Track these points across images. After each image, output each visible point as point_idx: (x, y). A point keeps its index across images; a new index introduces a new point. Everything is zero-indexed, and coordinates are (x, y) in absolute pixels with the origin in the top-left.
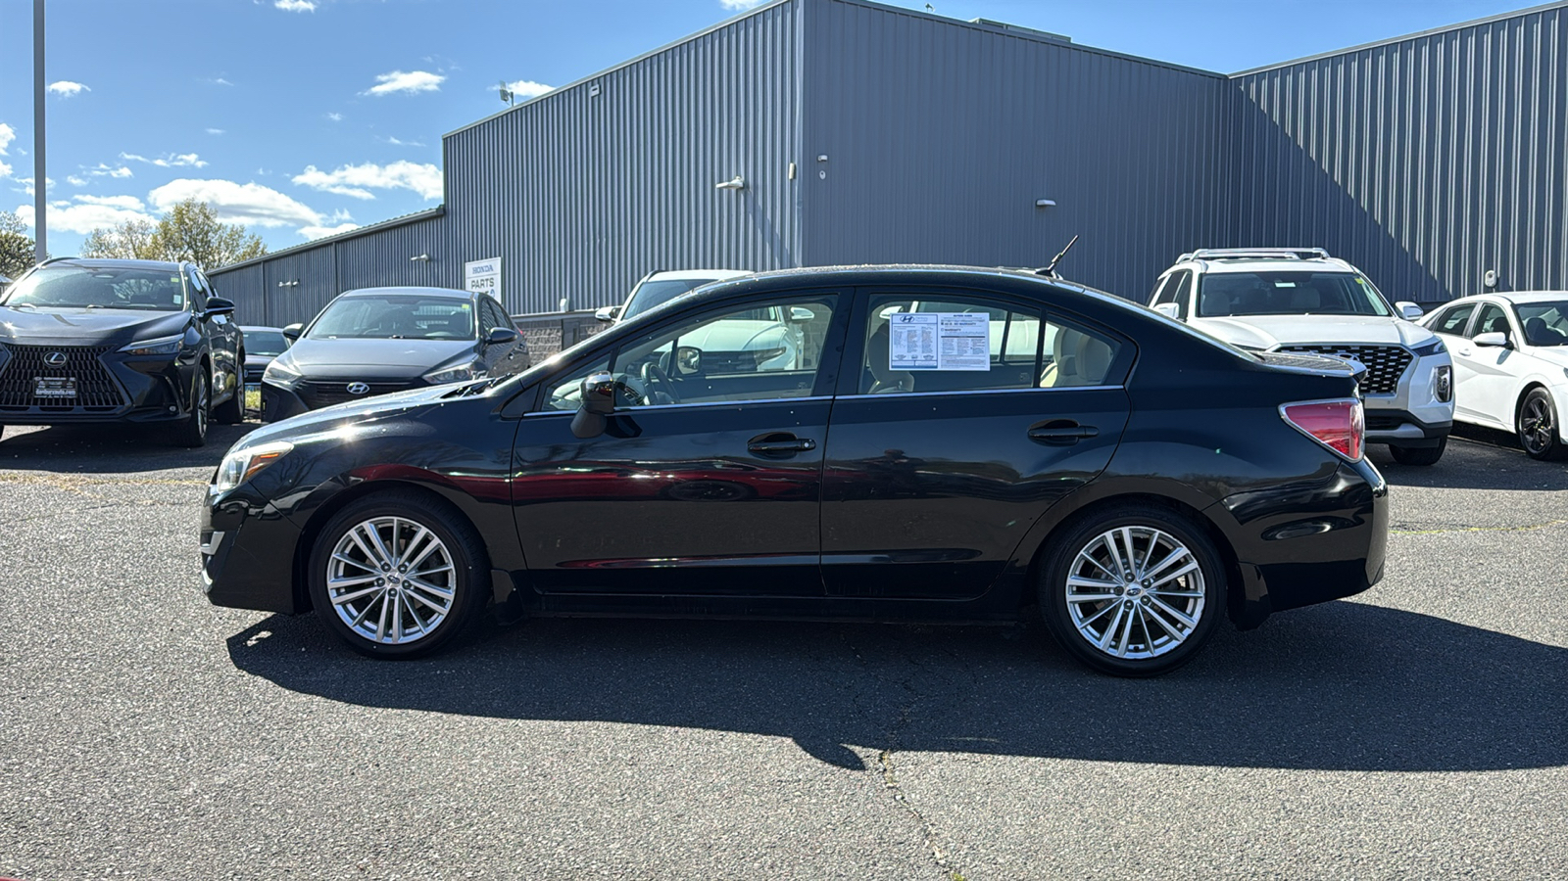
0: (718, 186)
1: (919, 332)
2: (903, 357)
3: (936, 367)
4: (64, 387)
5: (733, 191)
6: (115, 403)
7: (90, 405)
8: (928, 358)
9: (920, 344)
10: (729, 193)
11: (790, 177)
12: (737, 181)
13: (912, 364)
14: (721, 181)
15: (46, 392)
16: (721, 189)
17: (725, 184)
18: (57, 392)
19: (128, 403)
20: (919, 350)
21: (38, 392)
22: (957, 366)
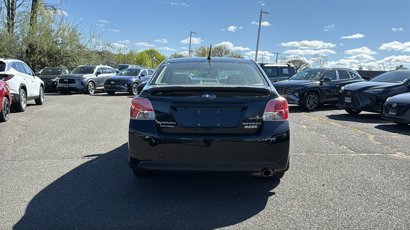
4: (349, 100)
6: (359, 105)
7: (354, 105)
15: (347, 101)
18: (348, 101)
19: (361, 105)
21: (345, 101)
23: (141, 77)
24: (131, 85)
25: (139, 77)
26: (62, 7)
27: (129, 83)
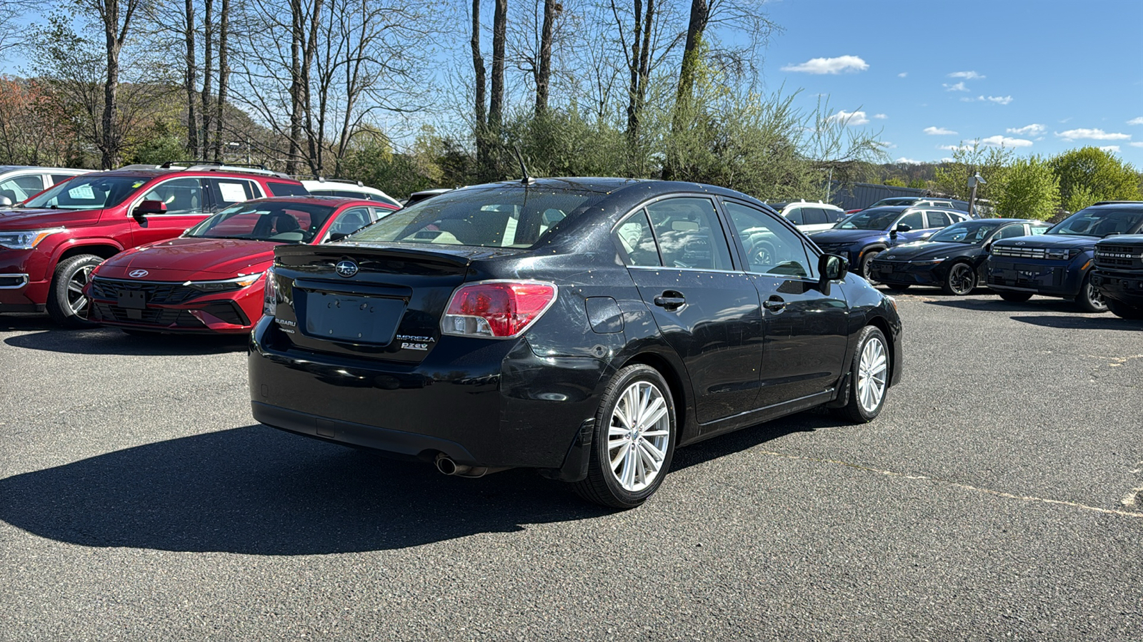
23: (897, 232)
24: (860, 256)
25: (893, 232)
26: (757, 55)
27: (853, 249)
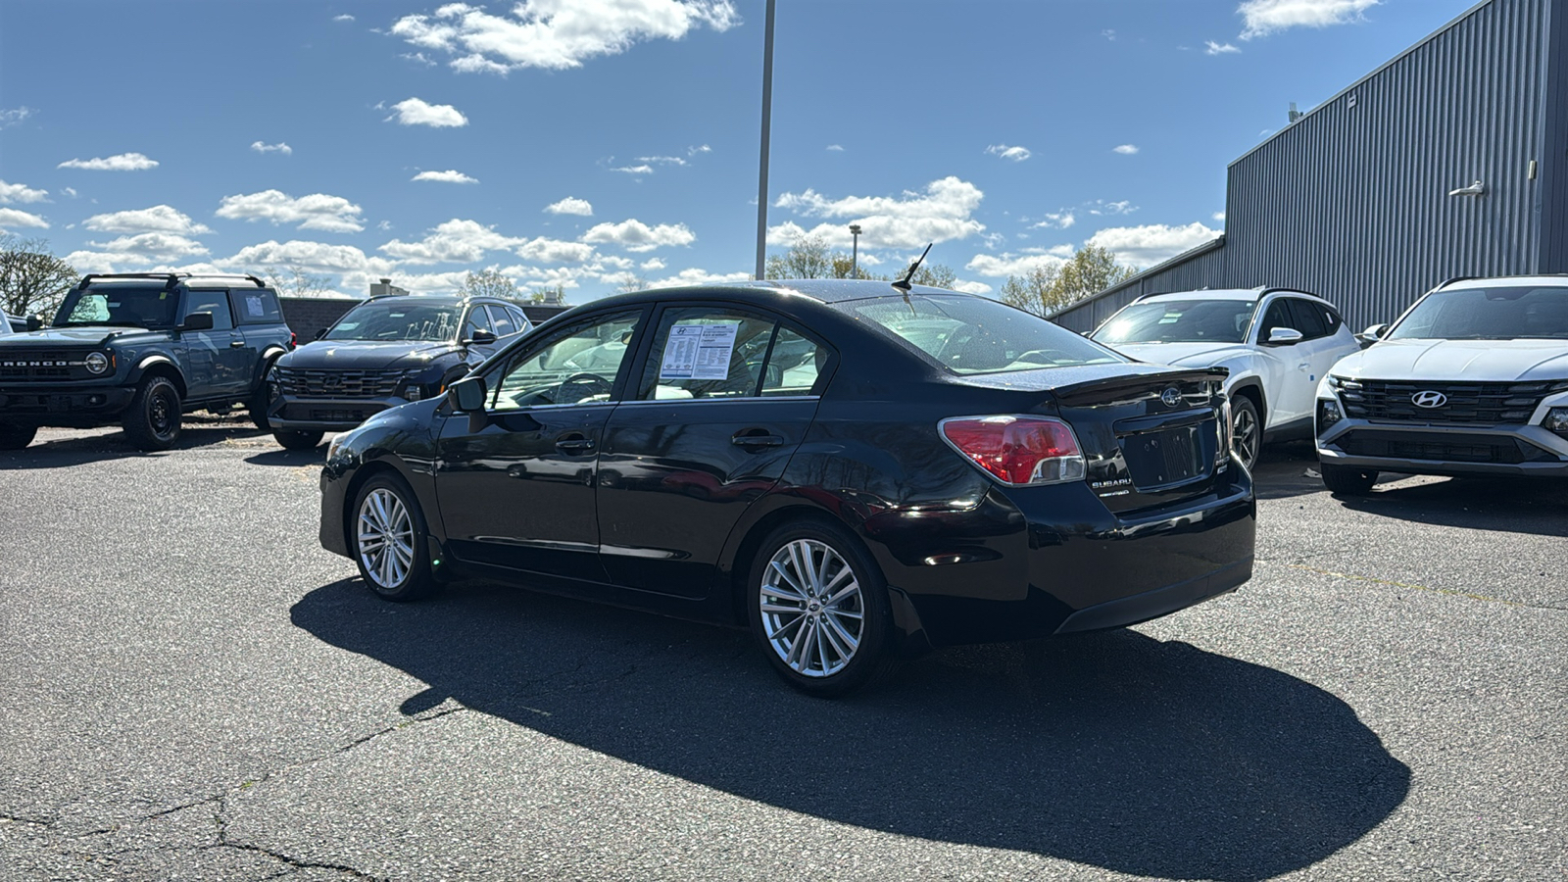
0: (1451, 193)
1: (686, 343)
2: (671, 366)
3: (690, 376)
5: (1473, 197)
8: (687, 367)
9: (684, 354)
10: (1469, 199)
11: (1530, 176)
12: (1475, 187)
13: (674, 373)
14: (1453, 189)
16: (1453, 196)
17: (1458, 191)
20: (683, 359)
22: (705, 376)
